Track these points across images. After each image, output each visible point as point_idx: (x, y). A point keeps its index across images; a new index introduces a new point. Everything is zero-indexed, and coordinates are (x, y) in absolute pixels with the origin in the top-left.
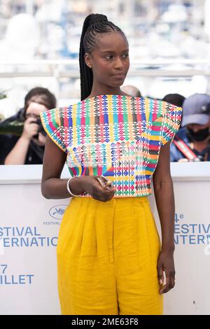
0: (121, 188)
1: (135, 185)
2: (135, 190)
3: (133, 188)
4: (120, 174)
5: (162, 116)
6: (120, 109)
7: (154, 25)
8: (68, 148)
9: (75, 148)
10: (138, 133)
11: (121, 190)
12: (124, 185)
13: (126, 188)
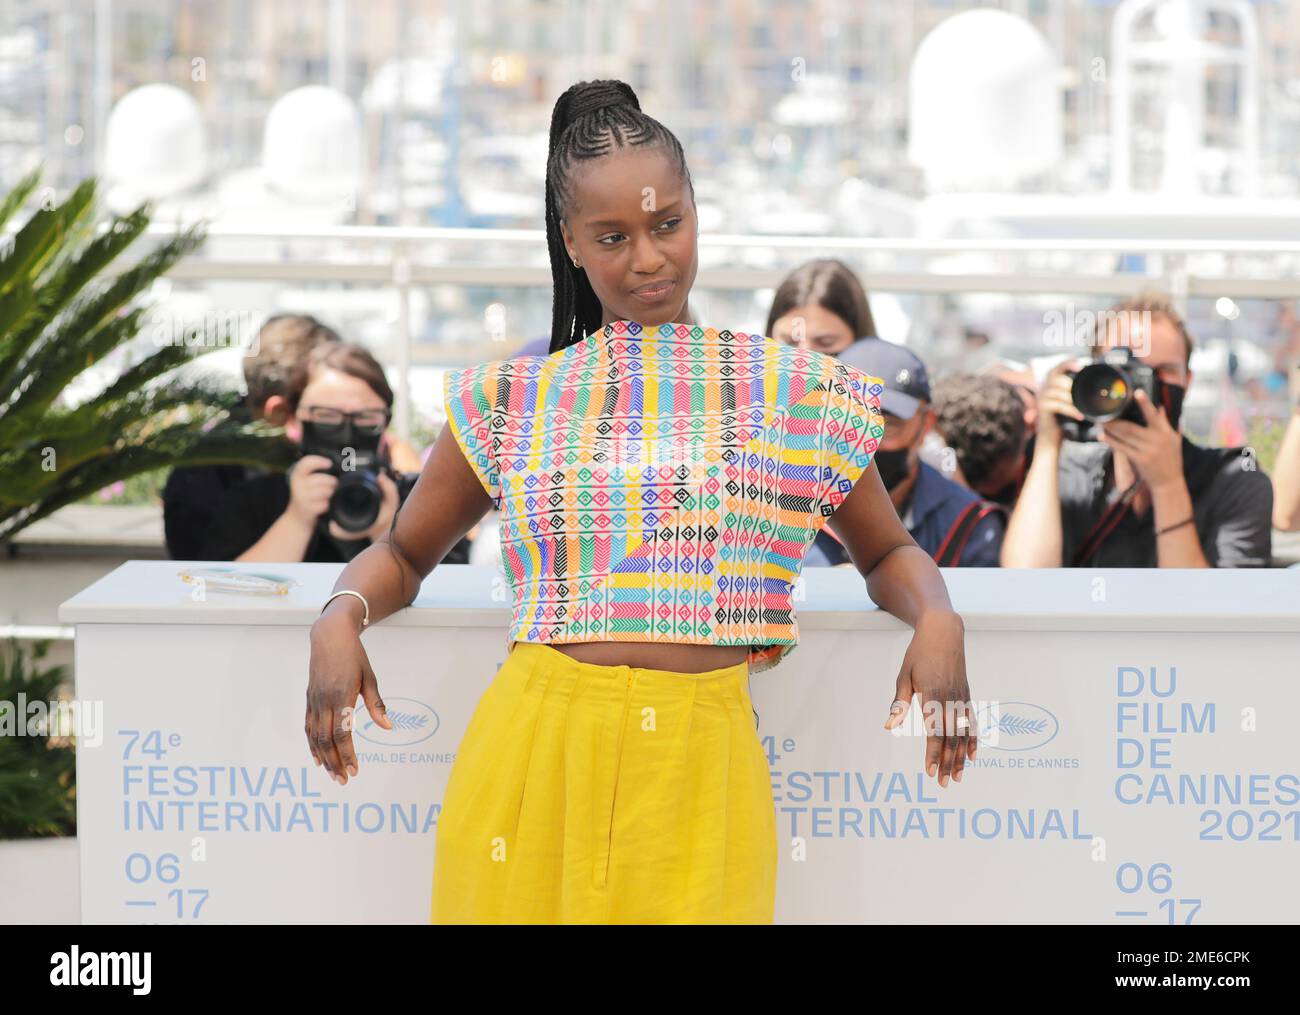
0: (668, 612)
1: (714, 608)
2: (713, 622)
3: (708, 615)
4: (668, 565)
5: (820, 387)
6: (682, 368)
7: (745, 136)
8: (510, 475)
9: (532, 478)
10: (735, 441)
11: (670, 619)
12: (680, 604)
13: (685, 613)
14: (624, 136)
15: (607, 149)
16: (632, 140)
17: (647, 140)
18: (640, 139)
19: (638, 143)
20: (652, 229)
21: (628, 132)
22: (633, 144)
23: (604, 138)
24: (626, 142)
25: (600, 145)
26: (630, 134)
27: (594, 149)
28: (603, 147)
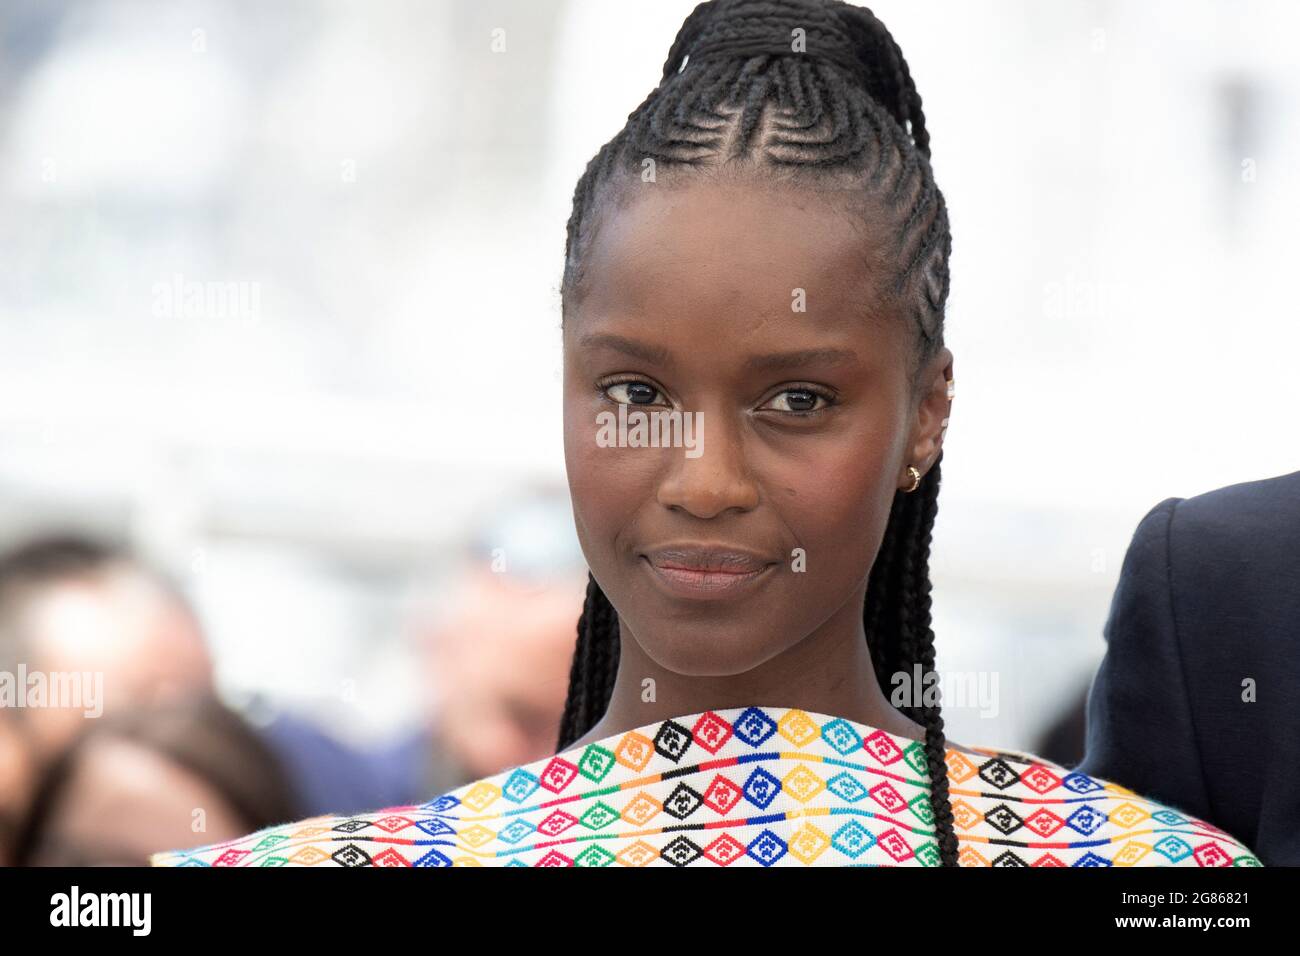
14: (767, 133)
15: (703, 152)
16: (779, 152)
17: (825, 165)
18: (805, 155)
19: (788, 163)
20: (747, 401)
21: (781, 128)
22: (776, 162)
23: (713, 125)
24: (757, 155)
25: (693, 138)
26: (783, 134)
27: (673, 144)
28: (696, 145)
